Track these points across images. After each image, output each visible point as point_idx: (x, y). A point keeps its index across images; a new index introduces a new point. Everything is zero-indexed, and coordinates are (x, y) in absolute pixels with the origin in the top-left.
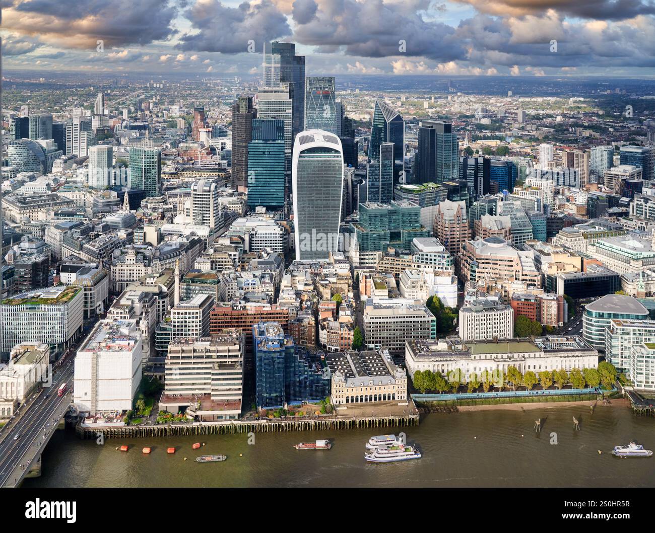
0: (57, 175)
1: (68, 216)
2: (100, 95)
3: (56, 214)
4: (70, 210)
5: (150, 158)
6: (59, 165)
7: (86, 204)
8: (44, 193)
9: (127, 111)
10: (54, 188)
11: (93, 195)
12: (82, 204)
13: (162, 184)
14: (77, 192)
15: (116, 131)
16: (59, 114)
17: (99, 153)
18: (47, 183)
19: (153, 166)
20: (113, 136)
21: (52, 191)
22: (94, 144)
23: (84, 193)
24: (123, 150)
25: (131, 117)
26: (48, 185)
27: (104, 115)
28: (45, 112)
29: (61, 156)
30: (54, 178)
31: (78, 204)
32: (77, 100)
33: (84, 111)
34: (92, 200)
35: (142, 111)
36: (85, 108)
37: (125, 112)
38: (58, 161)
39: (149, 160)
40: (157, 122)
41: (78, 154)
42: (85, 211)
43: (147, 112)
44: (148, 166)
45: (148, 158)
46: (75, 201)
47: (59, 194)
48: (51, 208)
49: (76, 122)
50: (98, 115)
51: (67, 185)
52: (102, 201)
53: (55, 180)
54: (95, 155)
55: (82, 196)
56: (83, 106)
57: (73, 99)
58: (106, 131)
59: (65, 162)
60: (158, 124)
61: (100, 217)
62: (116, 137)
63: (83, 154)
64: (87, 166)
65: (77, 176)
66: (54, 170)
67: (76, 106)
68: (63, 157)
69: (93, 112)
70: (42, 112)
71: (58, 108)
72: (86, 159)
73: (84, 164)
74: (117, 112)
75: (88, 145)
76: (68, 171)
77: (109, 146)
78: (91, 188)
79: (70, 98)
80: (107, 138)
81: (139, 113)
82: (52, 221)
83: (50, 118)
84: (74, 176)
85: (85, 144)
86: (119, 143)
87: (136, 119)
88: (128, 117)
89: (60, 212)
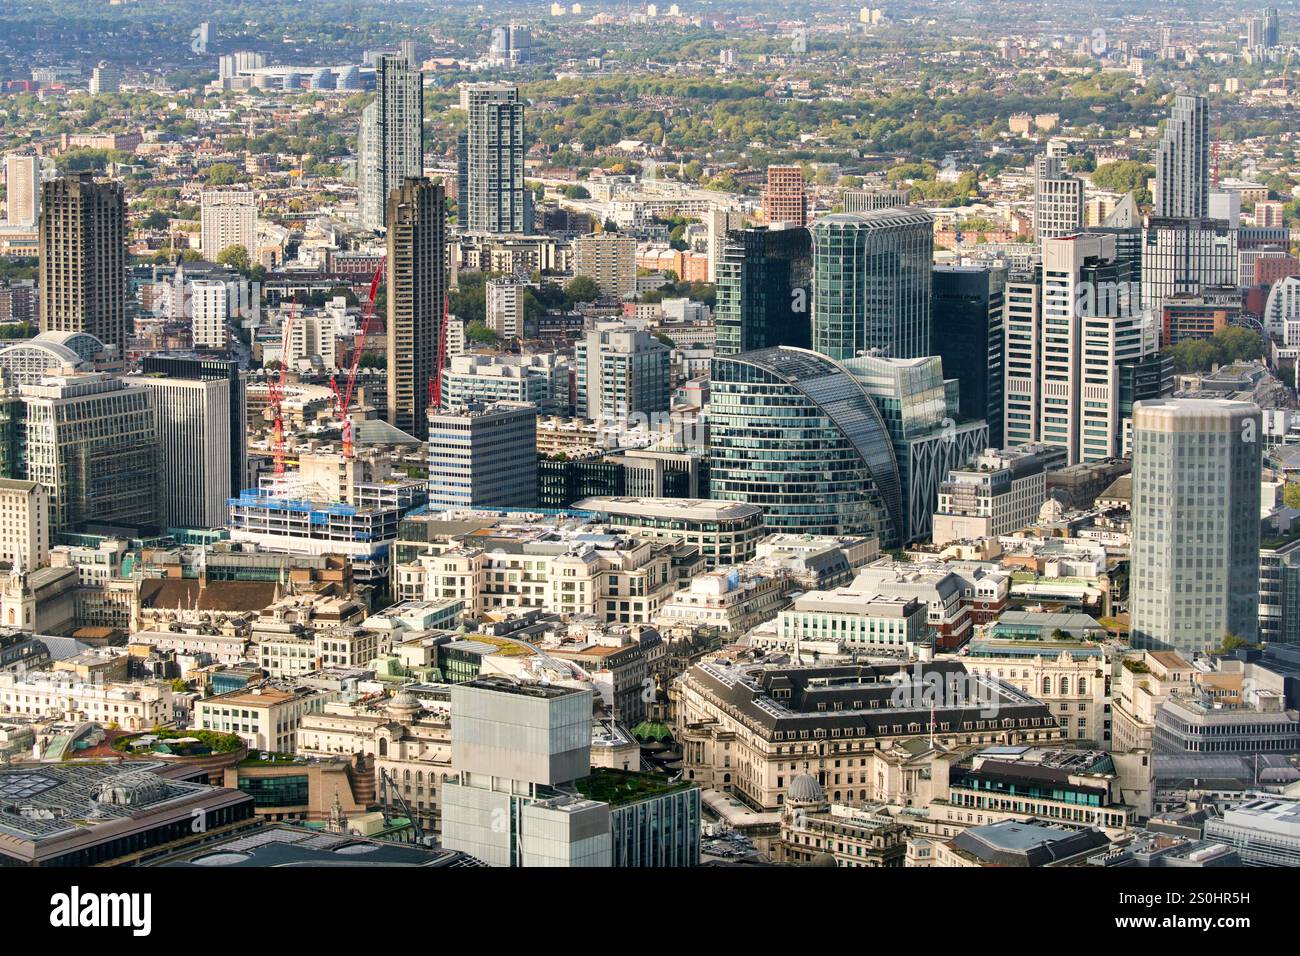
0: (958, 558)
1: (1023, 791)
2: (1184, 107)
3: (958, 777)
4: (1034, 757)
6: (968, 503)
7: (1115, 731)
8: (893, 653)
10: (946, 628)
11: (1155, 686)
12: (1093, 732)
14: (1065, 660)
15: (1278, 318)
16: (963, 210)
17: (1186, 443)
18: (909, 597)
21: (938, 648)
22: (1153, 391)
23: (1107, 669)
26: (913, 610)
27: (1207, 225)
28: (893, 202)
29: (980, 452)
30: (942, 573)
31: (1073, 729)
32: (1056, 131)
33: (1099, 196)
34: (1144, 707)
36: (1101, 182)
38: (964, 479)
41: (1068, 445)
42: (1111, 768)
46: (1055, 710)
47: (970, 665)
48: (933, 739)
49: (1059, 258)
50: (1169, 223)
51: (1009, 616)
52: (1199, 721)
53: (952, 586)
54: (1166, 452)
55: (1095, 687)
56: (1089, 166)
57: (1033, 129)
58: (1218, 319)
59: (1001, 485)
61: (1192, 808)
62: (1276, 352)
63: (1095, 448)
64: (1119, 515)
65: (1064, 573)
66: (943, 528)
67: (1052, 167)
68: (990, 458)
69: (1142, 201)
70: (879, 203)
71: (955, 177)
72: (1110, 476)
73: (1103, 505)
74: (1277, 207)
75: (1122, 396)
76: (1017, 538)
77: (1240, 405)
78: (1141, 641)
79: (1019, 125)
80: (1226, 358)
82: (940, 812)
83: (919, 238)
84: (1051, 570)
85: (1109, 387)
86: (1291, 394)
89: (977, 763)
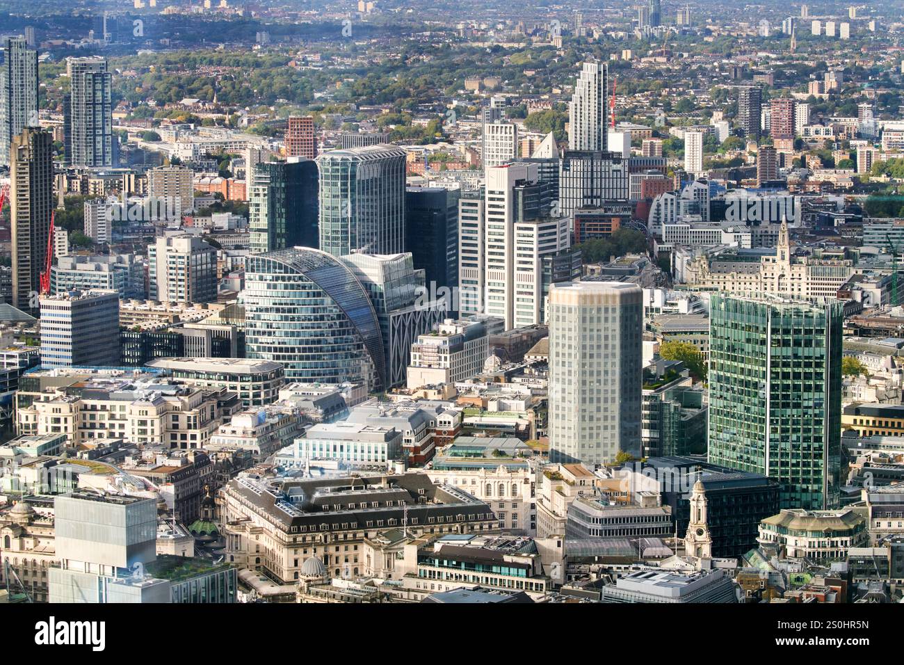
0: (425, 398)
1: (470, 567)
2: (589, 71)
3: (423, 558)
4: (478, 543)
5: (797, 343)
6: (433, 359)
7: (539, 523)
8: (378, 468)
9: (699, 137)
10: (416, 450)
11: (567, 489)
12: (523, 523)
13: (847, 458)
14: (502, 472)
15: (658, 222)
16: (430, 147)
17: (588, 313)
18: (389, 428)
19: (808, 376)
20: (641, 243)
21: (409, 464)
22: (565, 278)
23: (532, 478)
24: (683, 306)
25: (717, 165)
26: (392, 437)
27: (607, 156)
28: (376, 141)
29: (441, 321)
30: (412, 410)
31: (508, 521)
32: (498, 89)
33: (529, 135)
34: (560, 506)
35: (761, 136)
36: (531, 126)
37: (692, 140)
38: (428, 342)
39: (789, 351)
40: (827, 186)
41: (505, 316)
42: (535, 549)
43: (784, 147)
44: (786, 376)
45: (786, 343)
46: (495, 509)
47: (433, 476)
48: (406, 530)
49: (497, 181)
50: (578, 155)
51: (461, 440)
52: (599, 514)
53: (421, 421)
54: (573, 320)
55: (524, 491)
56: (522, 115)
57: (482, 88)
58: (615, 225)
59: (456, 346)
60: (832, 198)
61: (594, 577)
62: (657, 247)
63: (525, 318)
64: (541, 365)
65: (502, 408)
66: (415, 378)
67: (494, 115)
68: (448, 326)
69: (561, 139)
70: (368, 141)
71: (425, 123)
72: (538, 334)
73: (530, 358)
74: (658, 142)
75: (543, 279)
76: (468, 384)
77: (629, 286)
78: (558, 457)
79: (472, 85)
80: (620, 252)
81: (751, 147)
82: (411, 583)
83: (396, 168)
84: (492, 406)
85: (534, 273)
86: (667, 278)
87: (737, 176)
88: (706, 166)
89: (437, 547)
